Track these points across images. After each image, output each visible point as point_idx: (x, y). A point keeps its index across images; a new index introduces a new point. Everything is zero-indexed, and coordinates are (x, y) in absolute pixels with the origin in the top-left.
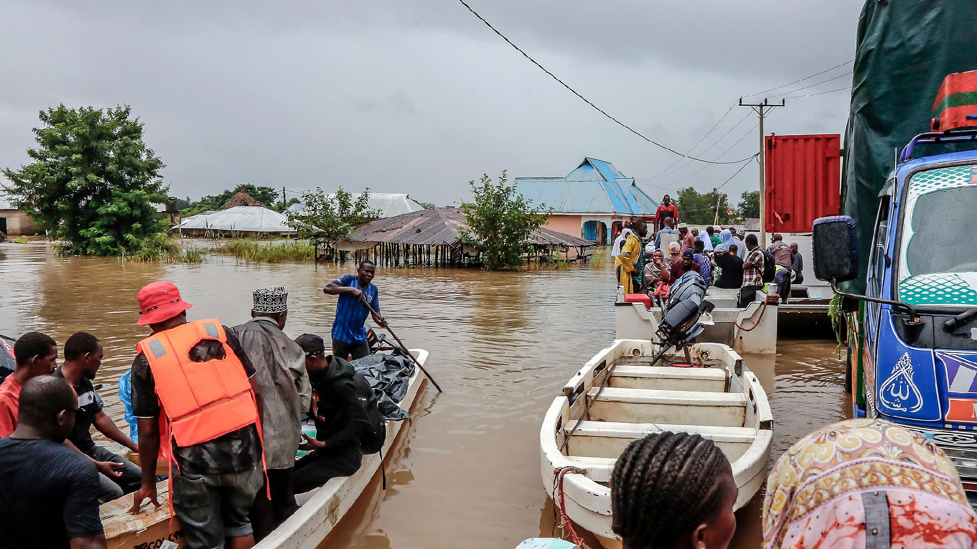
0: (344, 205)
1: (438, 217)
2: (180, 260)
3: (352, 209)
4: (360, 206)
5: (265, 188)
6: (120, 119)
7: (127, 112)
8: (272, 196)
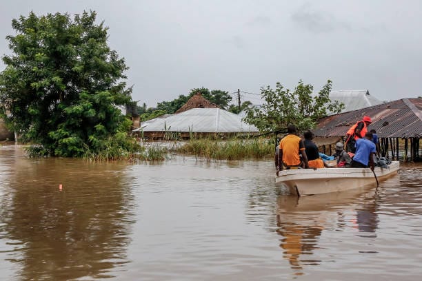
0: (305, 100)
1: (407, 109)
2: (142, 158)
3: (313, 104)
4: (322, 99)
5: (219, 92)
6: (86, 25)
7: (93, 16)
8: (226, 99)
